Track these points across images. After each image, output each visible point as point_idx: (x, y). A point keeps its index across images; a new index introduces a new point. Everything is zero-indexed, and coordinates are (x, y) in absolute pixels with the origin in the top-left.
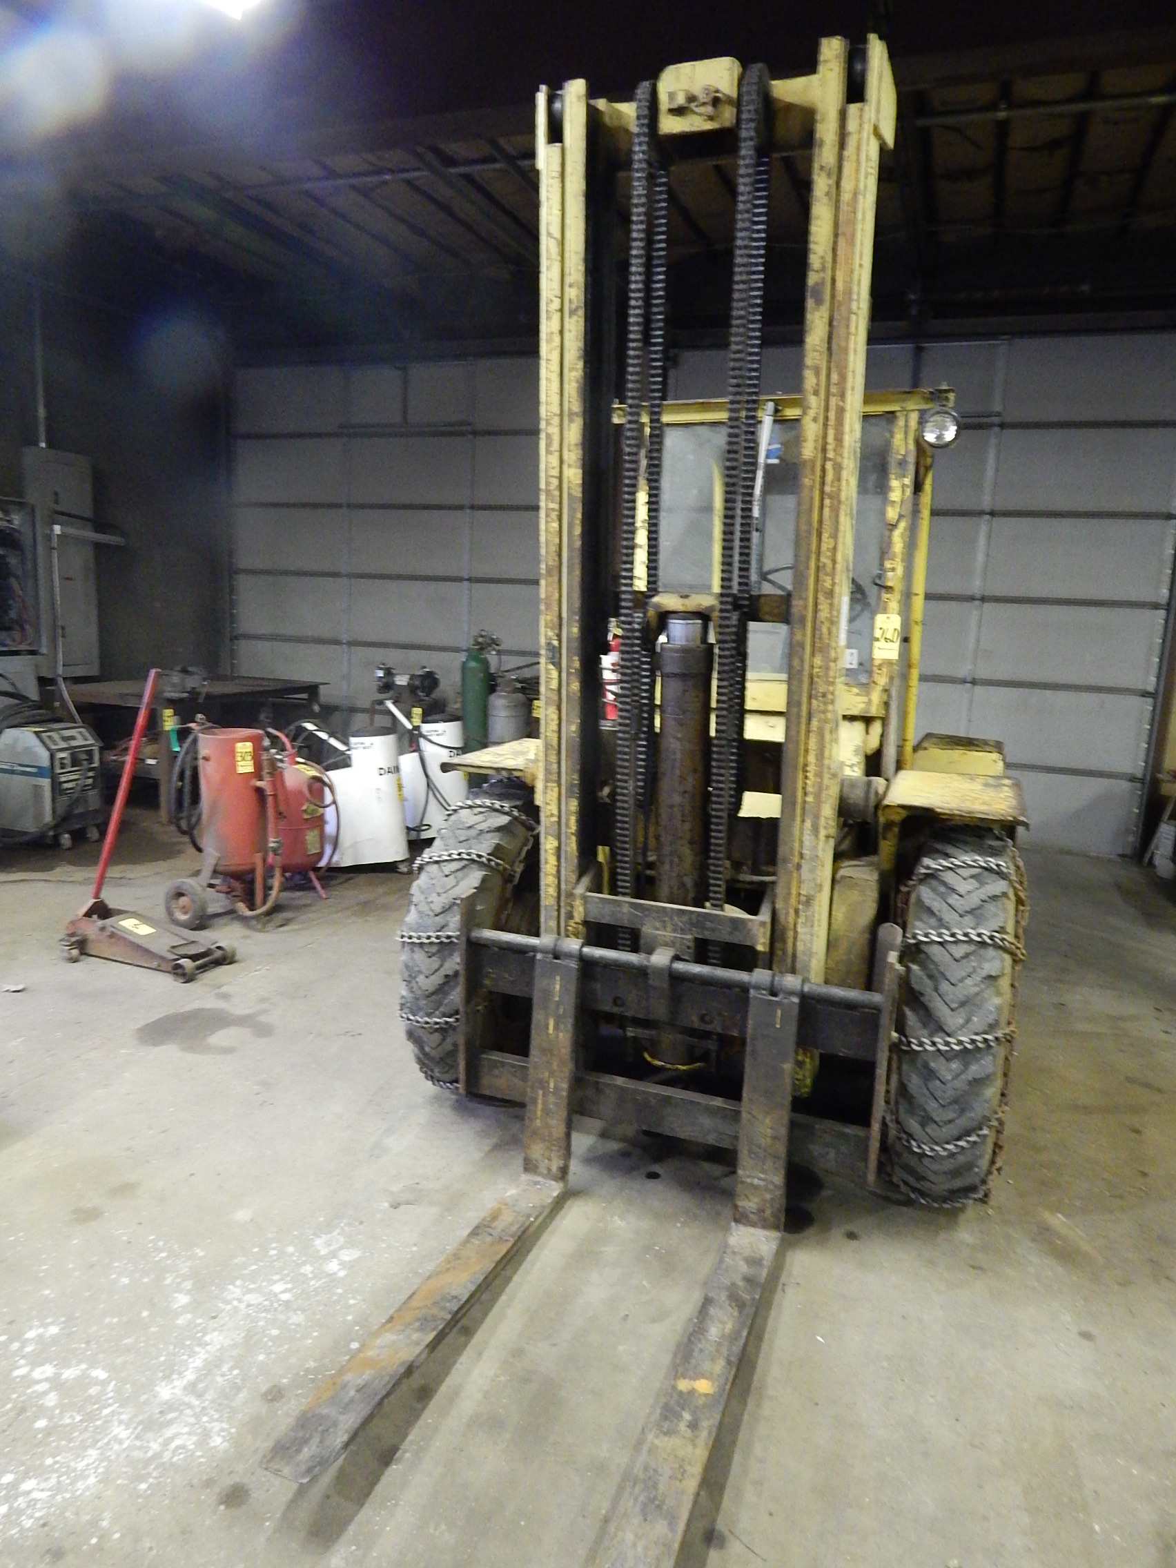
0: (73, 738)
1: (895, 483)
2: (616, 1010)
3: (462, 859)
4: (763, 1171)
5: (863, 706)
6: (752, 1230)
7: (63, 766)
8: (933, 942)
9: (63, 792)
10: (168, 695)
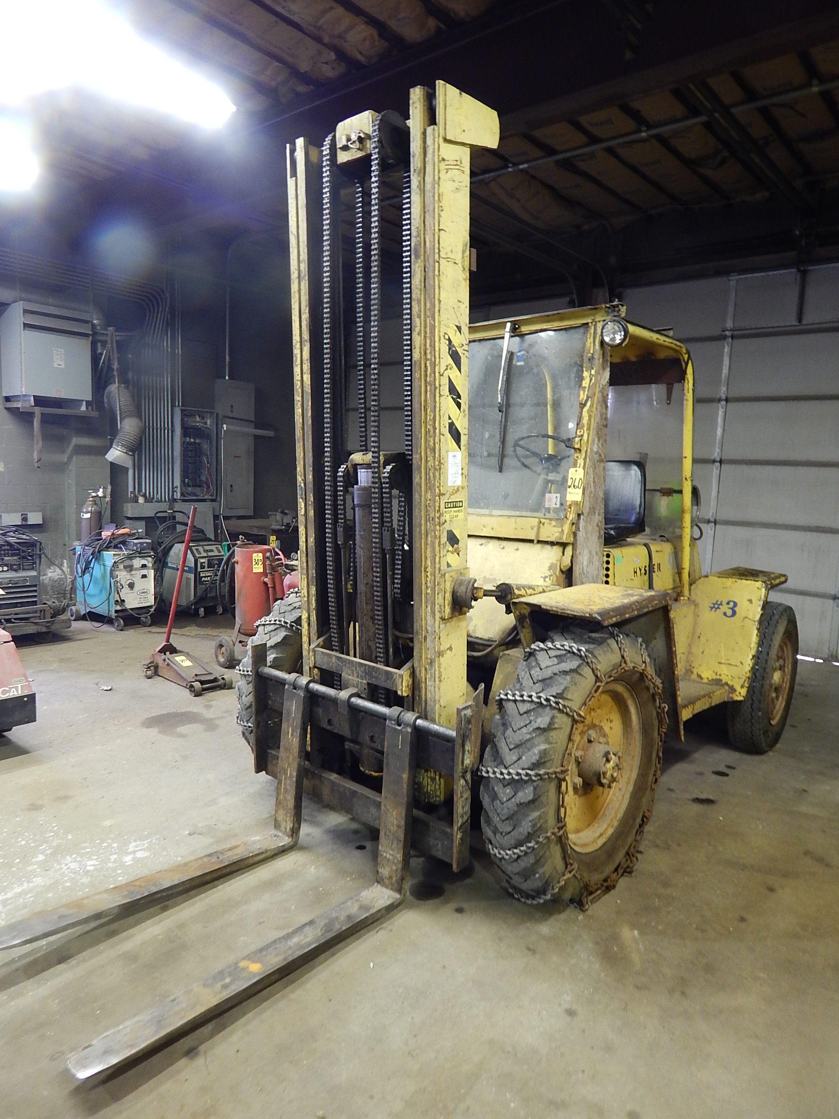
0: (212, 551)
1: (586, 374)
2: (329, 728)
3: (276, 624)
4: (393, 850)
5: (558, 534)
6: (384, 890)
7: (202, 567)
8: (508, 700)
9: (202, 583)
10: (273, 527)
